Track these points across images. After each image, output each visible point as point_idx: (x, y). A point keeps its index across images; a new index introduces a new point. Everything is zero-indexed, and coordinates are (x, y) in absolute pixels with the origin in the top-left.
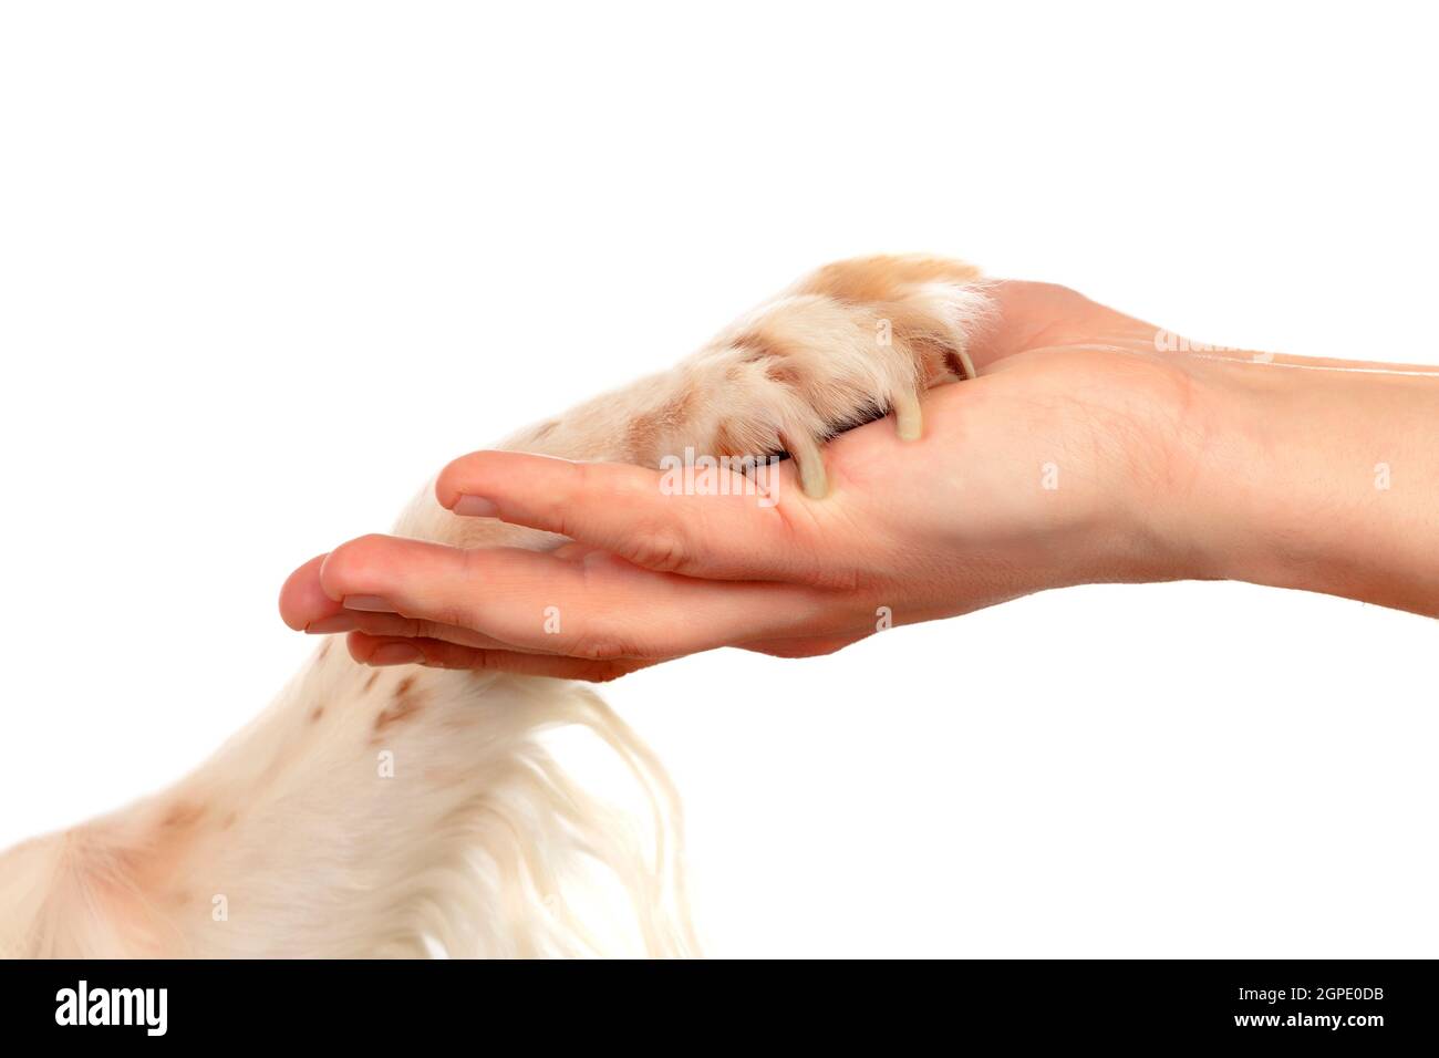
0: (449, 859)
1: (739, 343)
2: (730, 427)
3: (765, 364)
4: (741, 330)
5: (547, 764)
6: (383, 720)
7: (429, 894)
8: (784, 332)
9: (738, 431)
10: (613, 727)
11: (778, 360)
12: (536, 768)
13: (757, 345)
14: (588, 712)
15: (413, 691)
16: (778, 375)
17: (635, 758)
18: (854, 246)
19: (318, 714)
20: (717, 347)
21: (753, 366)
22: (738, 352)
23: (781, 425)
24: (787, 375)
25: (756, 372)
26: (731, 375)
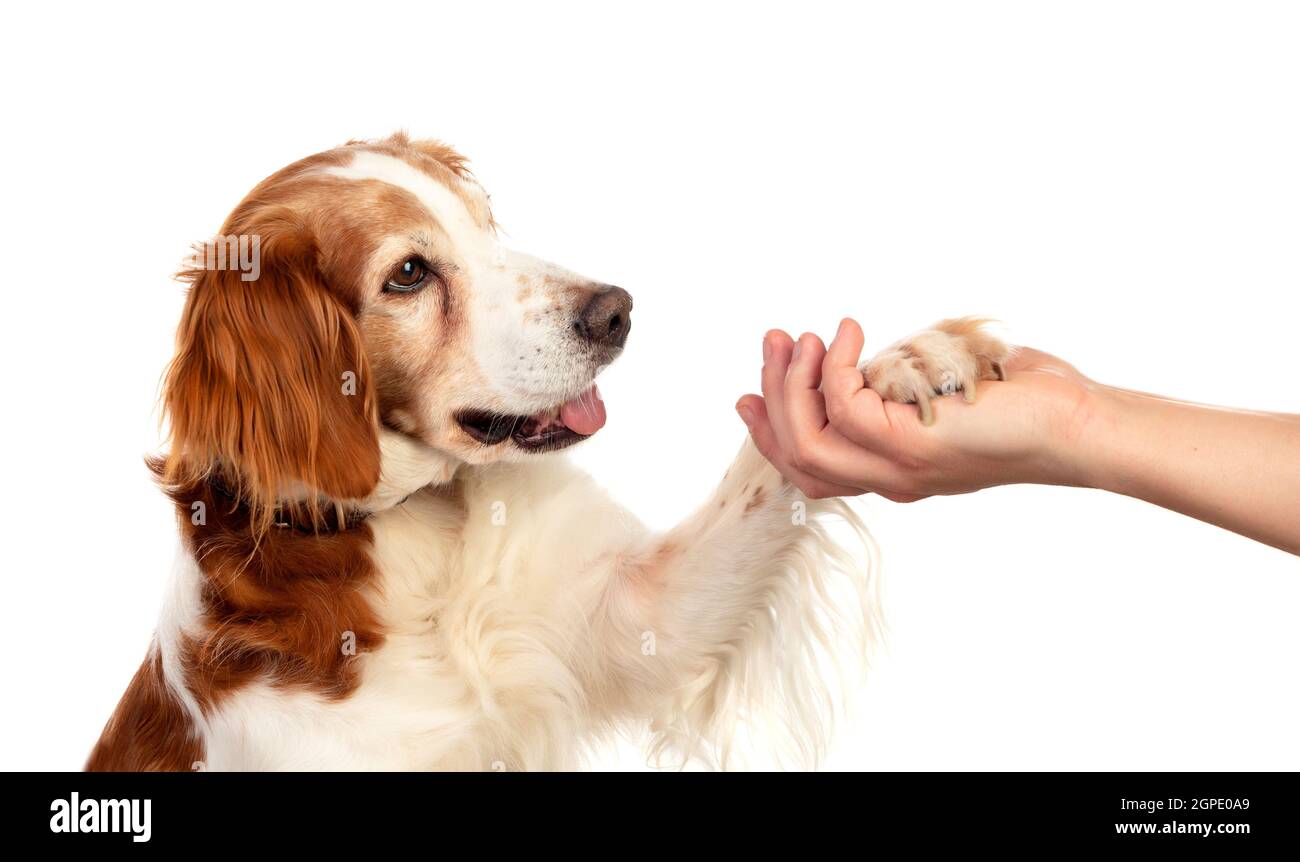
0: (780, 572)
1: (901, 349)
2: (893, 387)
3: (911, 360)
4: (904, 343)
5: (821, 531)
6: (749, 507)
7: (771, 588)
8: (923, 346)
9: (897, 389)
10: (852, 517)
11: (917, 359)
12: (816, 533)
13: (910, 351)
14: (839, 508)
15: (761, 493)
16: (916, 366)
17: (862, 532)
18: (956, 314)
19: (723, 504)
20: (892, 349)
21: (906, 361)
22: (901, 353)
23: (915, 389)
24: (921, 366)
25: (907, 364)
26: (897, 364)
